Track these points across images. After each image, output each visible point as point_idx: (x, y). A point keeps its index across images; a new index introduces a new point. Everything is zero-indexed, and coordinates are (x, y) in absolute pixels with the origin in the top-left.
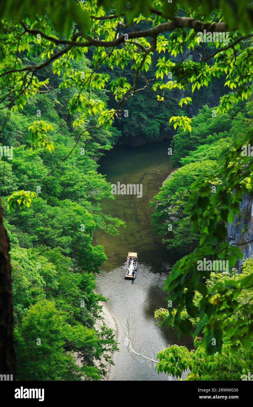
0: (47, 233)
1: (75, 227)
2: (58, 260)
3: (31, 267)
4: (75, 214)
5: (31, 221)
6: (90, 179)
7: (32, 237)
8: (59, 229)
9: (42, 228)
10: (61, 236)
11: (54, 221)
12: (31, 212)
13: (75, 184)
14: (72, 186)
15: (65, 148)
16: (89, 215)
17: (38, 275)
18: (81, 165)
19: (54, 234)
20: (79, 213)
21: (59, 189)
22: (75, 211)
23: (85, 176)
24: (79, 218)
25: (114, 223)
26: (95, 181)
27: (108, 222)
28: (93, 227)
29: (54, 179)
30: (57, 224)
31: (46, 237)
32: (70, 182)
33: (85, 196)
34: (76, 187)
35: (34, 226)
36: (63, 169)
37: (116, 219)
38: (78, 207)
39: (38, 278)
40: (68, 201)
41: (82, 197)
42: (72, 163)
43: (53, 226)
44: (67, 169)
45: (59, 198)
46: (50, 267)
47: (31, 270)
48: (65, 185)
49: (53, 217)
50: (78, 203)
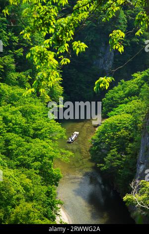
0: (25, 160)
1: (42, 156)
2: (33, 177)
3: (15, 182)
4: (42, 147)
5: (15, 152)
6: (51, 125)
7: (16, 163)
8: (32, 157)
9: (22, 157)
10: (33, 162)
11: (29, 152)
12: (14, 146)
13: (42, 129)
14: (40, 130)
15: (35, 106)
16: (51, 148)
17: (21, 187)
18: (45, 117)
19: (29, 160)
20: (44, 147)
21: (32, 132)
22: (42, 146)
23: (48, 124)
24: (44, 151)
25: (66, 154)
26: (54, 127)
27: (62, 153)
28: (54, 156)
29: (29, 126)
30: (32, 154)
31: (24, 162)
32: (39, 127)
33: (48, 137)
34: (42, 131)
35: (17, 155)
36: (34, 119)
37: (68, 151)
38: (44, 143)
39: (20, 188)
40: (37, 140)
41: (46, 137)
42: (40, 116)
43: (29, 155)
44: (36, 119)
45: (31, 137)
46: (27, 181)
47: (16, 184)
48: (36, 129)
49: (29, 150)
50: (44, 140)
